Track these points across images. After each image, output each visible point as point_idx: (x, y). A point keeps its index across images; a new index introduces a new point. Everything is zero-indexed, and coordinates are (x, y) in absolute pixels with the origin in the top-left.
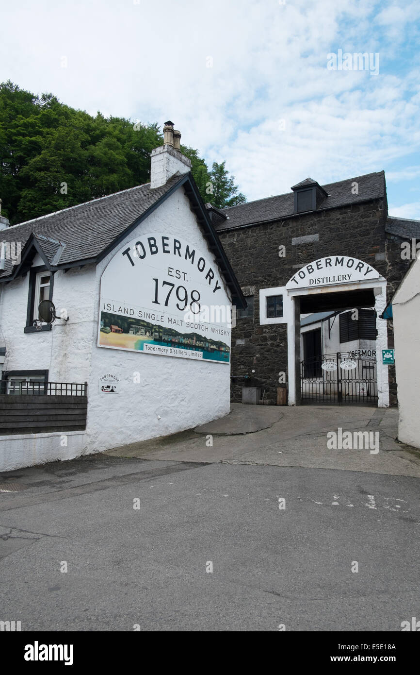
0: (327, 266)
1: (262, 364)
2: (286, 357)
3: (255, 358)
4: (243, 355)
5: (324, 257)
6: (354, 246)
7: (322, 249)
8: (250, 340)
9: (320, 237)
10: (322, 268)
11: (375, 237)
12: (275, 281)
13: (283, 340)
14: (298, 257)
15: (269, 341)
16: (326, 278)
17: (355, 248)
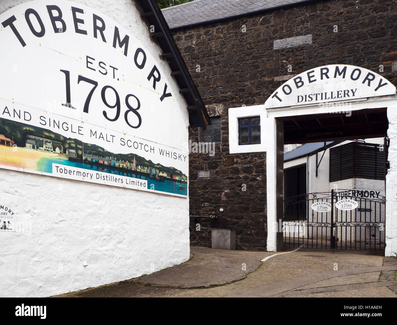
0: (322, 78)
1: (233, 201)
2: (265, 194)
3: (223, 194)
4: (207, 191)
5: (318, 66)
6: (362, 51)
7: (316, 56)
8: (217, 172)
9: (313, 39)
10: (315, 80)
11: (394, 38)
12: (250, 98)
13: (260, 172)
14: (282, 66)
15: (242, 173)
16: (321, 94)
17: (364, 53)
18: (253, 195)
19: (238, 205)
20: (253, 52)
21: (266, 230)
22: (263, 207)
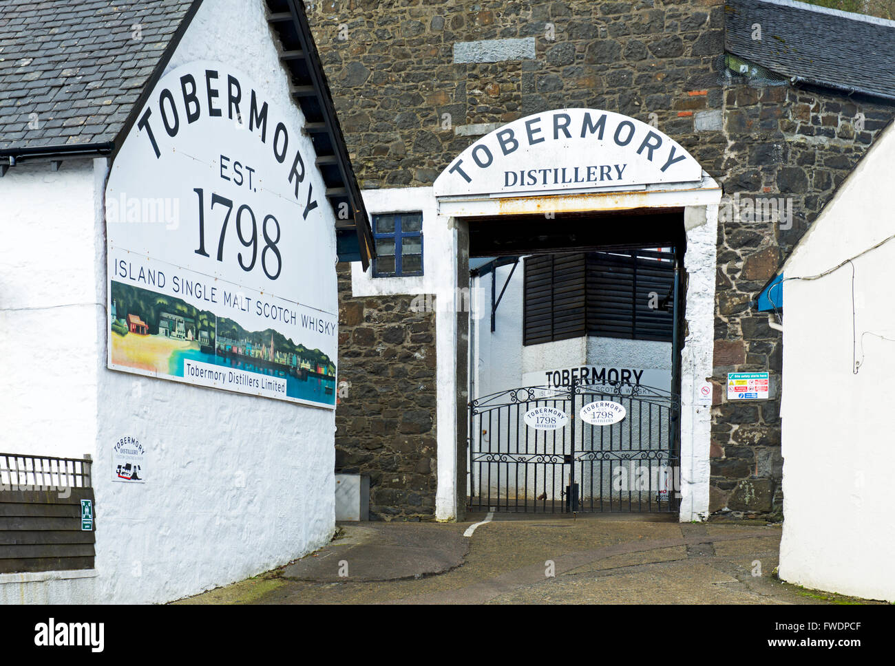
0: (556, 137)
1: (359, 408)
2: (431, 391)
5: (549, 109)
6: (637, 83)
7: (544, 85)
9: (538, 49)
10: (542, 140)
11: (698, 62)
12: (400, 169)
13: (422, 341)
14: (472, 102)
15: (380, 343)
16: (553, 171)
17: (640, 89)
18: (405, 394)
19: (371, 418)
20: (408, 63)
21: (434, 474)
22: (427, 420)
